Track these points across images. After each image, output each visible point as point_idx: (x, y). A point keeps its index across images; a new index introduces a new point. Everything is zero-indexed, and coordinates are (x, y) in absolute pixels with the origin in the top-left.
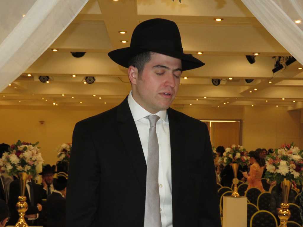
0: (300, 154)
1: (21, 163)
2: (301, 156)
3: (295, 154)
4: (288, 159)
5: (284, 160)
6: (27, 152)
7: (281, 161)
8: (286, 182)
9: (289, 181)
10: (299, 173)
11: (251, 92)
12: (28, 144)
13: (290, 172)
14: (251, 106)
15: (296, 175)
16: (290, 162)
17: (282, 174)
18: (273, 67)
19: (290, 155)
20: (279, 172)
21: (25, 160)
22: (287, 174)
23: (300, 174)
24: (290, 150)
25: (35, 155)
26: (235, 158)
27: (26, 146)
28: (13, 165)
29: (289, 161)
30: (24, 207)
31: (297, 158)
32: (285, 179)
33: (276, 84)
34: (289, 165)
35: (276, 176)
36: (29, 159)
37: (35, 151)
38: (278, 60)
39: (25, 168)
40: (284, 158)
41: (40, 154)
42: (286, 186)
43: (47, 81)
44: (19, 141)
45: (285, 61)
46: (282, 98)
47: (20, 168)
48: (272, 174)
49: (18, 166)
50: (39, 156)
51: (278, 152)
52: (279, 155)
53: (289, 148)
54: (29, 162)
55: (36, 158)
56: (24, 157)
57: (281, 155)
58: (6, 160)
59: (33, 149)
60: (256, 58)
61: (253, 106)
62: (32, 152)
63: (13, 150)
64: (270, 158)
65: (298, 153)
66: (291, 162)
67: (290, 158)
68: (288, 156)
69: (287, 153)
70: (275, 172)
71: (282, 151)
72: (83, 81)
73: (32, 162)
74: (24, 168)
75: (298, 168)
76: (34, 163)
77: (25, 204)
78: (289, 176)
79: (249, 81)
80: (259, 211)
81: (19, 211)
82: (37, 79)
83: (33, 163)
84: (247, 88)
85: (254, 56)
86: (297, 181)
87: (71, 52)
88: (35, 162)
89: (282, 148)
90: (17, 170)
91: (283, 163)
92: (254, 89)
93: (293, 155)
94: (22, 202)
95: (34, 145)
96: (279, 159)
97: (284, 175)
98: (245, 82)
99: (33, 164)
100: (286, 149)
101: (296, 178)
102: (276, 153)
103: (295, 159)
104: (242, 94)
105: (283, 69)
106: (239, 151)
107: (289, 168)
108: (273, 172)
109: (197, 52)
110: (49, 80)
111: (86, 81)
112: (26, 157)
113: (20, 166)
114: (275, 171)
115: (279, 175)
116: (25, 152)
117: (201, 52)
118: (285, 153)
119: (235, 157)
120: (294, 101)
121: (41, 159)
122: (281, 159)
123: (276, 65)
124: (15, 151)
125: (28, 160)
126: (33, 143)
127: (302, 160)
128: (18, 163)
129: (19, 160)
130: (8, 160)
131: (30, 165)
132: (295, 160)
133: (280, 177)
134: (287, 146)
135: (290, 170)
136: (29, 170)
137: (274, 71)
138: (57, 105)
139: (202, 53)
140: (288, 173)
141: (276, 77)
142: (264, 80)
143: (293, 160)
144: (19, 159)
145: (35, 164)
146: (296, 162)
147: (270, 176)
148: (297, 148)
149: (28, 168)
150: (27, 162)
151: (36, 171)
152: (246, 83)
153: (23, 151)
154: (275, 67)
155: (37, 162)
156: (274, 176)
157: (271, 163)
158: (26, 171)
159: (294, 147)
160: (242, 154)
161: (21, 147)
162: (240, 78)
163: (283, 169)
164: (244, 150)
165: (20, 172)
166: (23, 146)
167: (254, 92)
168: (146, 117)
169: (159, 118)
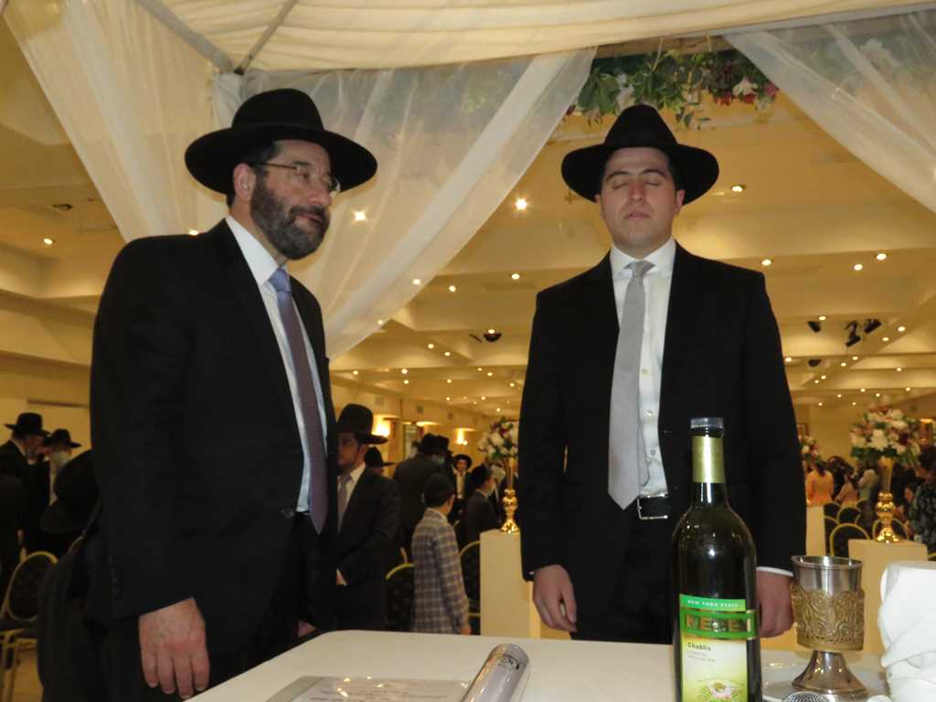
0: (904, 420)
1: (505, 444)
2: (905, 422)
3: (896, 420)
4: (886, 427)
5: (880, 429)
6: (514, 430)
7: (874, 430)
8: (886, 462)
9: (889, 460)
11: (817, 382)
13: (890, 446)
14: (818, 404)
15: (901, 449)
16: (889, 431)
17: (877, 449)
18: (847, 340)
19: (889, 421)
20: (872, 447)
21: (510, 441)
22: (885, 449)
23: (906, 448)
24: (887, 415)
27: (513, 423)
28: (496, 447)
29: (887, 429)
30: (512, 504)
31: (900, 424)
32: (883, 457)
33: (852, 368)
34: (888, 436)
35: (868, 452)
38: (853, 330)
40: (879, 426)
42: (886, 467)
45: (864, 328)
46: (861, 390)
47: (504, 451)
48: (862, 450)
51: (869, 418)
52: (870, 423)
53: (885, 413)
56: (510, 437)
57: (874, 422)
58: (487, 442)
60: (821, 325)
61: (820, 404)
64: (857, 428)
65: (900, 418)
66: (891, 430)
67: (888, 425)
68: (885, 422)
69: (883, 418)
70: (866, 447)
71: (875, 416)
74: (510, 451)
75: (904, 439)
77: (514, 500)
78: (890, 452)
79: (814, 362)
80: (840, 526)
81: (507, 509)
84: (811, 376)
85: (819, 322)
89: (875, 413)
90: (501, 454)
91: (878, 433)
92: (821, 377)
93: (892, 421)
94: (510, 497)
96: (872, 427)
97: (882, 450)
98: (808, 365)
100: (881, 413)
101: (901, 454)
102: (865, 419)
103: (897, 426)
104: (804, 385)
105: (861, 341)
106: (806, 444)
107: (888, 439)
108: (864, 447)
113: (504, 448)
114: (866, 444)
115: (873, 450)
116: (511, 430)
118: (881, 419)
120: (878, 395)
122: (874, 427)
123: (850, 337)
124: (498, 429)
127: (907, 428)
128: (502, 445)
129: (503, 441)
130: (490, 442)
132: (897, 428)
133: (875, 454)
134: (883, 410)
135: (889, 442)
137: (849, 344)
140: (887, 447)
142: (834, 361)
143: (893, 428)
146: (899, 431)
148: (899, 411)
150: (513, 443)
152: (810, 368)
154: (849, 340)
156: (866, 453)
157: (859, 435)
158: (513, 455)
159: (894, 410)
160: (812, 448)
161: (505, 425)
162: (802, 359)
163: (879, 441)
164: (815, 442)
165: (504, 456)
166: (508, 424)
167: (821, 381)
168: (628, 266)
169: (652, 266)
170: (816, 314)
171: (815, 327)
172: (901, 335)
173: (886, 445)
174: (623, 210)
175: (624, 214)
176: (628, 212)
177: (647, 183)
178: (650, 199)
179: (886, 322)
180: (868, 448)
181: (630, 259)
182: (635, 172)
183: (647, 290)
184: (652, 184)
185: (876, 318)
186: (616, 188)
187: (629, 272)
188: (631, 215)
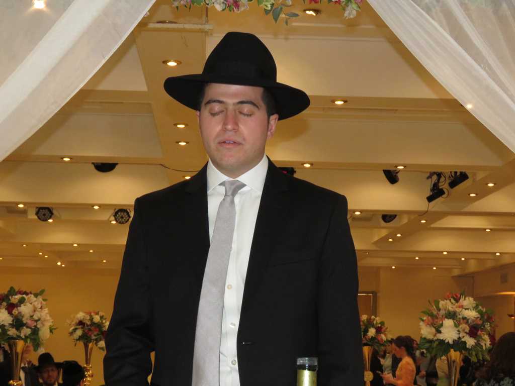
0: (476, 310)
1: (14, 323)
2: (477, 312)
3: (468, 309)
4: (456, 316)
5: (450, 318)
6: (24, 305)
7: (444, 320)
8: (454, 354)
9: (458, 353)
10: (475, 339)
11: (391, 240)
12: (27, 294)
13: (459, 338)
14: (391, 267)
15: (470, 342)
16: (460, 321)
17: (446, 341)
18: (429, 194)
19: (460, 309)
20: (441, 339)
21: (22, 319)
22: (454, 341)
23: (476, 341)
24: (459, 302)
25: (38, 311)
26: (367, 337)
27: (24, 296)
28: (1, 327)
29: (458, 319)
31: (472, 314)
32: (452, 350)
33: (432, 226)
34: (459, 327)
35: (437, 345)
36: (29, 318)
37: (38, 304)
38: (436, 181)
39: (22, 332)
40: (450, 316)
41: (46, 310)
42: (454, 362)
43: (49, 219)
44: (12, 288)
45: (448, 181)
46: (442, 252)
47: (12, 332)
48: (431, 341)
49: (10, 329)
50: (45, 314)
51: (440, 306)
52: (441, 311)
53: (457, 300)
54: (29, 322)
55: (39, 316)
56: (20, 313)
57: (445, 310)
59: (35, 301)
60: (399, 175)
61: (393, 267)
62: (34, 305)
63: (2, 302)
64: (427, 316)
65: (472, 307)
66: (462, 321)
67: (459, 315)
68: (456, 311)
69: (454, 306)
70: (435, 338)
71: (446, 304)
72: (110, 219)
73: (33, 322)
74: (20, 332)
75: (474, 331)
76: (37, 324)
78: (459, 345)
79: (388, 217)
82: (32, 215)
83: (35, 324)
84: (384, 233)
85: (397, 171)
86: (472, 353)
87: (93, 163)
88: (38, 322)
89: (447, 300)
90: (8, 335)
91: (448, 323)
92: (396, 235)
93: (464, 310)
95: (36, 295)
96: (442, 316)
97: (451, 342)
98: (380, 220)
99: (36, 326)
100: (453, 300)
101: (470, 348)
102: (436, 306)
103: (469, 316)
104: (376, 243)
105: (444, 196)
106: (373, 326)
107: (458, 331)
108: (433, 339)
109: (303, 164)
110: (53, 216)
111: (116, 220)
112: (23, 313)
113: (13, 328)
114: (435, 335)
115: (442, 342)
116: (22, 305)
117: (309, 164)
118: (452, 308)
119: (367, 335)
120: (463, 259)
121: (48, 318)
122: (444, 316)
123: (432, 190)
124: (5, 304)
125: (27, 319)
126: (36, 292)
127: (479, 319)
128: (10, 324)
129: (12, 319)
131: (31, 328)
132: (468, 318)
133: (444, 347)
134: (455, 297)
135: (459, 334)
136: (27, 335)
137: (430, 199)
138: (63, 266)
139: (312, 164)
140: (456, 339)
141: (433, 210)
142: (412, 217)
143: (464, 318)
144: (12, 317)
145: (38, 326)
146: (470, 321)
147: (428, 345)
148: (471, 299)
149: (26, 331)
150: (25, 322)
151: (39, 338)
152: (383, 223)
153: (19, 304)
154: (431, 194)
155: (42, 323)
156: (435, 345)
157: (428, 324)
158: (24, 337)
159: (467, 298)
160: (379, 330)
161: (15, 299)
162: (374, 213)
163: (449, 333)
164: (382, 323)
165: (13, 338)
166: (18, 297)
167: (396, 239)
168: (222, 184)
169: (244, 185)
170: (395, 162)
171: (392, 177)
172: (492, 191)
173: (455, 337)
174: (218, 135)
175: (217, 140)
176: (221, 139)
177: (241, 113)
178: (242, 128)
179: (475, 174)
180: (438, 340)
181: (225, 178)
182: (231, 101)
183: (237, 208)
184: (245, 115)
185: (463, 171)
186: (213, 115)
187: (222, 189)
188: (224, 142)
